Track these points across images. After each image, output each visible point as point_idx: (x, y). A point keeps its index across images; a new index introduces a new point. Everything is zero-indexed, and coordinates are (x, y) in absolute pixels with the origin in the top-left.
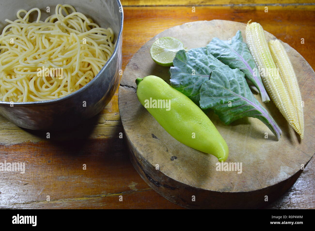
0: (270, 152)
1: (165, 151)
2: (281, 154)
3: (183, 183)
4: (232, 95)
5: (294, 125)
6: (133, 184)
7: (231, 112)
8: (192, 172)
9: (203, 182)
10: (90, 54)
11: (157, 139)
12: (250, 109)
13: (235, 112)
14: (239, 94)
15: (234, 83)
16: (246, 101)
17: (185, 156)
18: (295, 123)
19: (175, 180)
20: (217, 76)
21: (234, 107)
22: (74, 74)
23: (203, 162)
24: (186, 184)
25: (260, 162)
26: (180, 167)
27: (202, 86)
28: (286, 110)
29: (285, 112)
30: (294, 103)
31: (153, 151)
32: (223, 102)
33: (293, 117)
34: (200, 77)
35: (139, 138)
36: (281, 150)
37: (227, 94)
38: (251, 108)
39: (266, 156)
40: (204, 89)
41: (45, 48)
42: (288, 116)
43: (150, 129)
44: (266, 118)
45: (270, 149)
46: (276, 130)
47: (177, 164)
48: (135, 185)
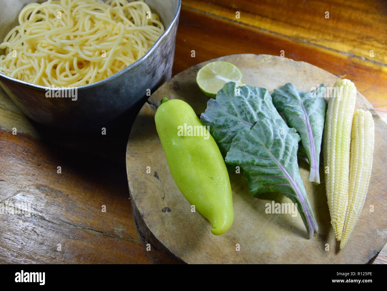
0: (292, 249)
1: (160, 198)
2: (304, 256)
3: (162, 244)
4: (269, 158)
5: (336, 226)
6: (120, 228)
7: (260, 179)
8: (180, 235)
9: (188, 252)
10: (131, 55)
11: (159, 179)
12: (283, 182)
13: (265, 181)
14: (278, 160)
15: (279, 144)
16: (283, 172)
17: (181, 212)
18: (338, 224)
19: (156, 236)
20: (261, 128)
21: (265, 173)
22: (101, 70)
23: (200, 228)
24: (166, 246)
25: (272, 256)
26: (169, 224)
27: (238, 135)
28: (334, 202)
29: (332, 205)
30: (352, 198)
31: (146, 192)
32: (255, 163)
33: (338, 215)
34: (241, 122)
35: (138, 170)
36: (307, 252)
37: (264, 154)
38: (286, 182)
39: (284, 252)
40: (238, 139)
41: (84, 30)
42: (333, 212)
43: (157, 165)
44: (300, 202)
45: (293, 246)
46: (310, 223)
47: (166, 218)
48: (122, 230)
